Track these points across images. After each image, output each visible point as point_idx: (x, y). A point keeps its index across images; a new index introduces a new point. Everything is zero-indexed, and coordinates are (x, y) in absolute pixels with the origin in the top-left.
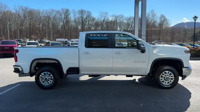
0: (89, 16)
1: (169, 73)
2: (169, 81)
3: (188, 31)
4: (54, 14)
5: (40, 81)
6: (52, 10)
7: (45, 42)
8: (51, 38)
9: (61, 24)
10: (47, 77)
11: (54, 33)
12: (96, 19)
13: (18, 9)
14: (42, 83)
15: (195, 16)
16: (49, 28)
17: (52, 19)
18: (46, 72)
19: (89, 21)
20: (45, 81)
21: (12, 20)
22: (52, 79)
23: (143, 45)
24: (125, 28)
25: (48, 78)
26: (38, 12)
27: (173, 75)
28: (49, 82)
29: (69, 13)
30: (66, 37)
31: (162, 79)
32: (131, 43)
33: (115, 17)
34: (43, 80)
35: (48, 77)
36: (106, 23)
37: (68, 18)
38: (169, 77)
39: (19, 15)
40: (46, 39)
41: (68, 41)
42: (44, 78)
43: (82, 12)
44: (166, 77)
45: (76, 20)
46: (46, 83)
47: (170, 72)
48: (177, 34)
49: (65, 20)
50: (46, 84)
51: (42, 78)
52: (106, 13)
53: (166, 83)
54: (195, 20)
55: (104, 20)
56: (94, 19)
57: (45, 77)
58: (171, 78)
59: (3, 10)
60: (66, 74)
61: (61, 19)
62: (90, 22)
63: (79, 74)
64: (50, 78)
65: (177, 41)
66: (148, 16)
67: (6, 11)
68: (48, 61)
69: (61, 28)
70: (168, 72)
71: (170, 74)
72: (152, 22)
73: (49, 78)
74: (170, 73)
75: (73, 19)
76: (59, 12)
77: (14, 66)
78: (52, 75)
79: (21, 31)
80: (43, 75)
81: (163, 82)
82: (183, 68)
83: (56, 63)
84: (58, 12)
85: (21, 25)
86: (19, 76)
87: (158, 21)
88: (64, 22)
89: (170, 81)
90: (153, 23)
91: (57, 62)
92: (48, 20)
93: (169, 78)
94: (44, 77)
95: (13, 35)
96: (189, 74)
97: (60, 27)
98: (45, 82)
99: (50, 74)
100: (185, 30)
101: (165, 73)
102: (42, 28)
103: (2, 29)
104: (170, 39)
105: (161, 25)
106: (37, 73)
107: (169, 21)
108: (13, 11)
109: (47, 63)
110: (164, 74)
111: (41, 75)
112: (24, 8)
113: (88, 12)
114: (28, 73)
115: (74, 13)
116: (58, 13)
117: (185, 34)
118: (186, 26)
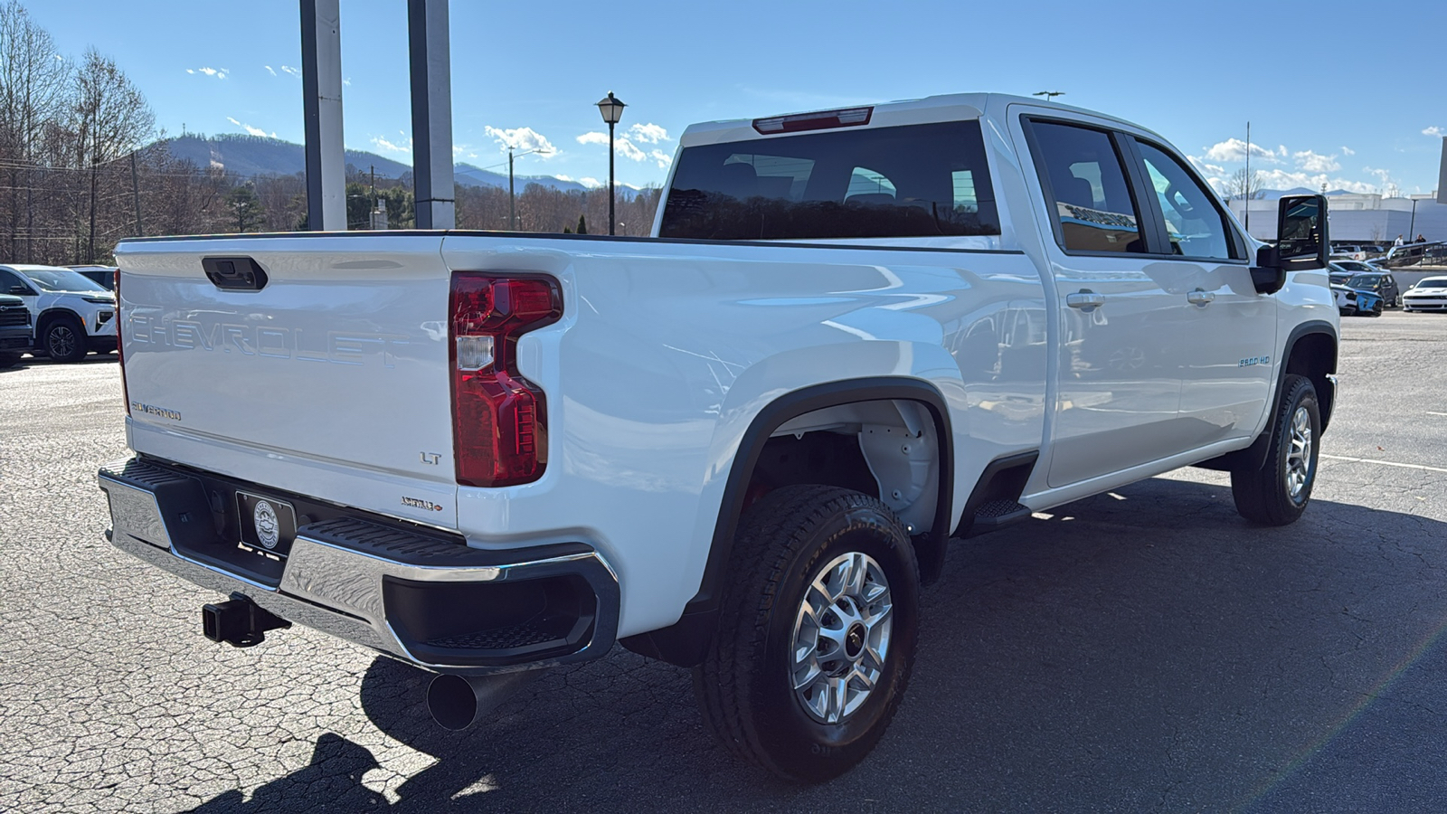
5: (795, 680)
14: (804, 699)
15: (611, 95)
48: (202, 217)
57: (847, 620)
98: (830, 683)
117: (241, 221)
118: (219, 161)
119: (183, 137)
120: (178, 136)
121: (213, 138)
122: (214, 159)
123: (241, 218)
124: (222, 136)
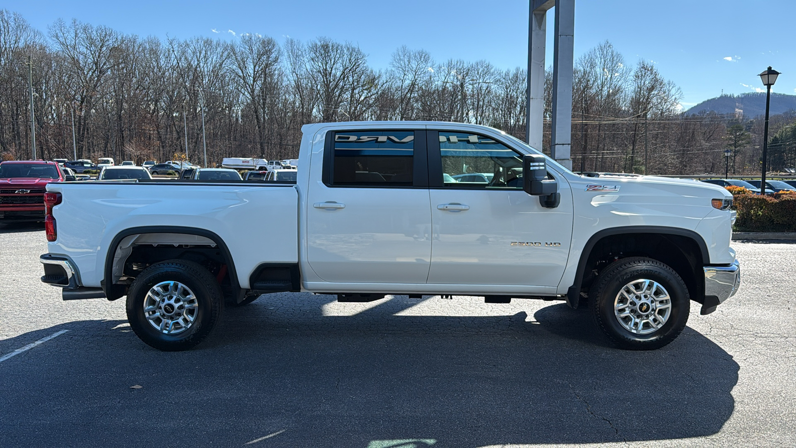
0: (353, 67)
1: (654, 289)
2: (651, 318)
3: (749, 128)
4: (214, 59)
5: (147, 315)
6: (208, 43)
7: (177, 171)
8: (201, 156)
9: (245, 97)
10: (172, 302)
11: (215, 135)
12: (383, 79)
13: (70, 40)
14: (151, 322)
15: (770, 68)
16: (195, 116)
17: (206, 81)
18: (172, 283)
19: (353, 89)
20: (163, 316)
21: (47, 83)
22: (191, 312)
23: (551, 177)
24: (499, 115)
25: (176, 305)
26: (152, 50)
27: (668, 297)
28: (180, 320)
29: (273, 55)
30: (263, 153)
31: (622, 310)
32: (508, 169)
33: (459, 72)
34: (158, 314)
35: (177, 301)
36: (423, 96)
37: (272, 76)
38: (652, 302)
39: (75, 62)
40: (181, 159)
41: (269, 167)
42: (163, 305)
43: (325, 50)
44: (639, 303)
45: (304, 82)
46: (166, 325)
47: (656, 284)
48: (703, 142)
49: (259, 82)
50: (167, 328)
51: (152, 302)
52: (424, 57)
53: (636, 324)
54: (769, 86)
55: (413, 85)
56: (372, 81)
57: (167, 302)
58: (659, 306)
59: (9, 41)
60: (247, 290)
61: (244, 78)
62: (356, 91)
63: (299, 290)
64: (187, 305)
65: (702, 168)
66: (588, 69)
67: (21, 44)
68: (176, 240)
69: (242, 116)
70: (650, 286)
71: (658, 293)
72: (605, 93)
73: (181, 307)
74: (658, 288)
75: (291, 78)
76: (233, 50)
77: (43, 257)
78: (192, 296)
79: (82, 126)
80: (157, 293)
81: (627, 319)
82: (705, 269)
83: (208, 247)
84: (231, 50)
85: (82, 102)
86: (65, 298)
87: (629, 89)
88: (253, 91)
89: (655, 320)
90: (609, 96)
91: (213, 244)
92: (193, 84)
93: (652, 306)
94: (163, 301)
95: (52, 143)
96: (729, 291)
97: (238, 110)
98: (164, 321)
99: (185, 290)
100: (736, 126)
101: (638, 287)
102: (169, 116)
103: (9, 119)
104: (676, 162)
105: (640, 103)
106: (136, 286)
107: (673, 91)
108: (54, 47)
109: (176, 245)
110: (633, 289)
111: (149, 293)
112: (94, 35)
113: (352, 51)
114: (99, 285)
115: (296, 57)
116: (228, 57)
117: (735, 143)
118: (741, 109)
119: (721, 97)
120: (718, 97)
121: (739, 96)
122: (737, 108)
123: (735, 141)
124: (744, 94)
